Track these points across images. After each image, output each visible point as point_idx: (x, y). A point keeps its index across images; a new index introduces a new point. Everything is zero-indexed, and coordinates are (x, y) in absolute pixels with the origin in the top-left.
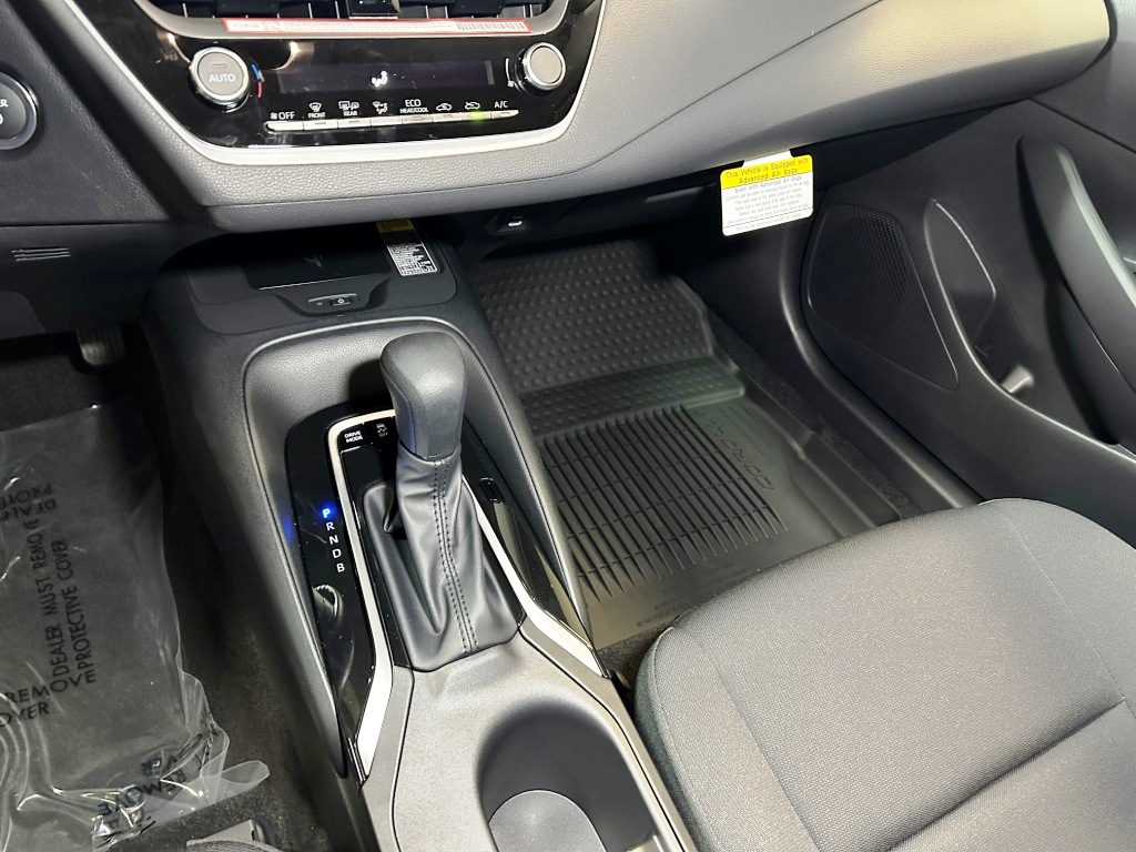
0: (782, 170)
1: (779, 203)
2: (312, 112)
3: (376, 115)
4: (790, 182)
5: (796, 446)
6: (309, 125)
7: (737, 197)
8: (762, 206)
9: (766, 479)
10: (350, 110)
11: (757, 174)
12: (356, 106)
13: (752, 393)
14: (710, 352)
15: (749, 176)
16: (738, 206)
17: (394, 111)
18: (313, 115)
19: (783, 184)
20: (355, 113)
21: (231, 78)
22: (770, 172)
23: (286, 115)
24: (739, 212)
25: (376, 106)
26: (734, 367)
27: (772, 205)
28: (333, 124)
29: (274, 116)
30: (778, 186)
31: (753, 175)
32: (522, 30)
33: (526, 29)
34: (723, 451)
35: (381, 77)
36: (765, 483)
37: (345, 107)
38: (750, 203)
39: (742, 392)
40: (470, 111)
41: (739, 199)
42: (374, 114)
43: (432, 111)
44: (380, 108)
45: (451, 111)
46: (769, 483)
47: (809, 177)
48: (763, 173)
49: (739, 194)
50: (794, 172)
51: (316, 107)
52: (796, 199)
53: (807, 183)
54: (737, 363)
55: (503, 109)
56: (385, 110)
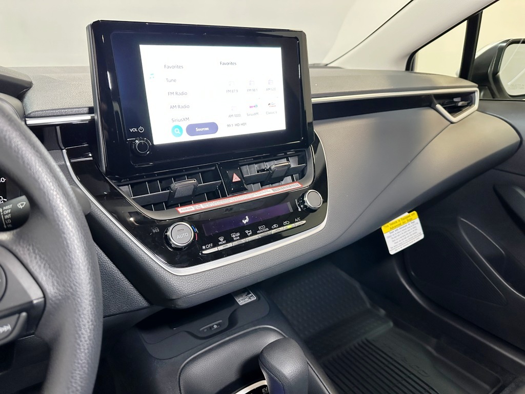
0: (406, 220)
1: (409, 235)
2: (220, 241)
3: (248, 236)
4: (411, 225)
5: (430, 348)
6: (221, 248)
7: (391, 236)
8: (402, 238)
9: (423, 371)
10: (236, 237)
11: (396, 224)
12: (238, 234)
13: (396, 324)
14: (368, 305)
15: (393, 226)
16: (393, 240)
17: (254, 233)
18: (221, 243)
19: (408, 226)
20: (239, 238)
21: (186, 235)
22: (401, 222)
23: (209, 246)
24: (394, 243)
25: (247, 232)
26: (382, 312)
27: (407, 236)
28: (230, 245)
29: (204, 247)
30: (406, 227)
31: (395, 225)
32: (298, 186)
33: (300, 186)
34: (396, 359)
35: (246, 219)
36: (423, 374)
37: (234, 236)
38: (398, 237)
39: (391, 324)
40: (286, 225)
41: (393, 237)
42: (247, 236)
43: (271, 229)
44: (249, 233)
45: (278, 227)
46: (425, 373)
47: (418, 221)
48: (398, 223)
49: (392, 234)
50: (411, 220)
51: (221, 239)
52: (415, 231)
53: (417, 223)
54: (384, 309)
55: (299, 221)
56: (251, 233)
